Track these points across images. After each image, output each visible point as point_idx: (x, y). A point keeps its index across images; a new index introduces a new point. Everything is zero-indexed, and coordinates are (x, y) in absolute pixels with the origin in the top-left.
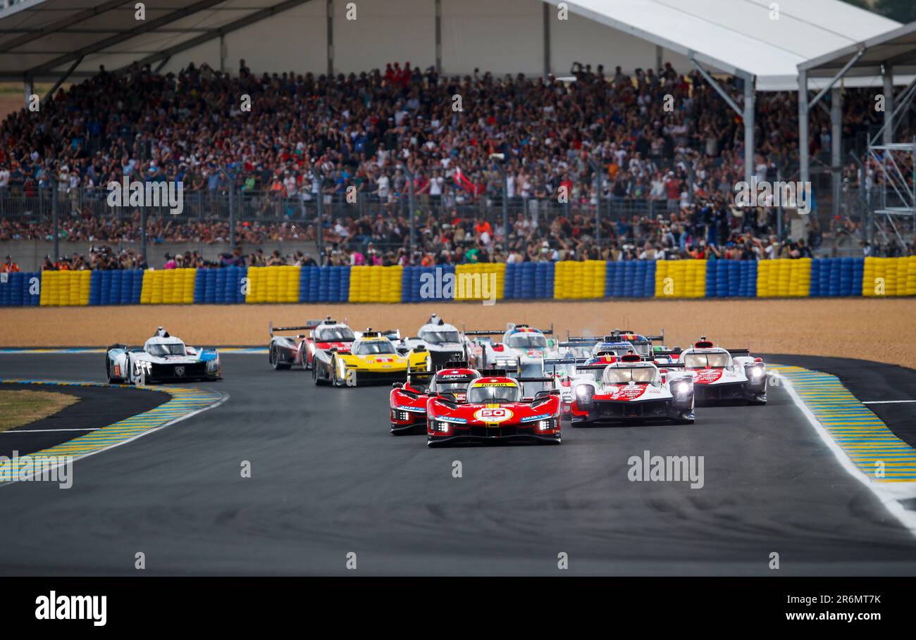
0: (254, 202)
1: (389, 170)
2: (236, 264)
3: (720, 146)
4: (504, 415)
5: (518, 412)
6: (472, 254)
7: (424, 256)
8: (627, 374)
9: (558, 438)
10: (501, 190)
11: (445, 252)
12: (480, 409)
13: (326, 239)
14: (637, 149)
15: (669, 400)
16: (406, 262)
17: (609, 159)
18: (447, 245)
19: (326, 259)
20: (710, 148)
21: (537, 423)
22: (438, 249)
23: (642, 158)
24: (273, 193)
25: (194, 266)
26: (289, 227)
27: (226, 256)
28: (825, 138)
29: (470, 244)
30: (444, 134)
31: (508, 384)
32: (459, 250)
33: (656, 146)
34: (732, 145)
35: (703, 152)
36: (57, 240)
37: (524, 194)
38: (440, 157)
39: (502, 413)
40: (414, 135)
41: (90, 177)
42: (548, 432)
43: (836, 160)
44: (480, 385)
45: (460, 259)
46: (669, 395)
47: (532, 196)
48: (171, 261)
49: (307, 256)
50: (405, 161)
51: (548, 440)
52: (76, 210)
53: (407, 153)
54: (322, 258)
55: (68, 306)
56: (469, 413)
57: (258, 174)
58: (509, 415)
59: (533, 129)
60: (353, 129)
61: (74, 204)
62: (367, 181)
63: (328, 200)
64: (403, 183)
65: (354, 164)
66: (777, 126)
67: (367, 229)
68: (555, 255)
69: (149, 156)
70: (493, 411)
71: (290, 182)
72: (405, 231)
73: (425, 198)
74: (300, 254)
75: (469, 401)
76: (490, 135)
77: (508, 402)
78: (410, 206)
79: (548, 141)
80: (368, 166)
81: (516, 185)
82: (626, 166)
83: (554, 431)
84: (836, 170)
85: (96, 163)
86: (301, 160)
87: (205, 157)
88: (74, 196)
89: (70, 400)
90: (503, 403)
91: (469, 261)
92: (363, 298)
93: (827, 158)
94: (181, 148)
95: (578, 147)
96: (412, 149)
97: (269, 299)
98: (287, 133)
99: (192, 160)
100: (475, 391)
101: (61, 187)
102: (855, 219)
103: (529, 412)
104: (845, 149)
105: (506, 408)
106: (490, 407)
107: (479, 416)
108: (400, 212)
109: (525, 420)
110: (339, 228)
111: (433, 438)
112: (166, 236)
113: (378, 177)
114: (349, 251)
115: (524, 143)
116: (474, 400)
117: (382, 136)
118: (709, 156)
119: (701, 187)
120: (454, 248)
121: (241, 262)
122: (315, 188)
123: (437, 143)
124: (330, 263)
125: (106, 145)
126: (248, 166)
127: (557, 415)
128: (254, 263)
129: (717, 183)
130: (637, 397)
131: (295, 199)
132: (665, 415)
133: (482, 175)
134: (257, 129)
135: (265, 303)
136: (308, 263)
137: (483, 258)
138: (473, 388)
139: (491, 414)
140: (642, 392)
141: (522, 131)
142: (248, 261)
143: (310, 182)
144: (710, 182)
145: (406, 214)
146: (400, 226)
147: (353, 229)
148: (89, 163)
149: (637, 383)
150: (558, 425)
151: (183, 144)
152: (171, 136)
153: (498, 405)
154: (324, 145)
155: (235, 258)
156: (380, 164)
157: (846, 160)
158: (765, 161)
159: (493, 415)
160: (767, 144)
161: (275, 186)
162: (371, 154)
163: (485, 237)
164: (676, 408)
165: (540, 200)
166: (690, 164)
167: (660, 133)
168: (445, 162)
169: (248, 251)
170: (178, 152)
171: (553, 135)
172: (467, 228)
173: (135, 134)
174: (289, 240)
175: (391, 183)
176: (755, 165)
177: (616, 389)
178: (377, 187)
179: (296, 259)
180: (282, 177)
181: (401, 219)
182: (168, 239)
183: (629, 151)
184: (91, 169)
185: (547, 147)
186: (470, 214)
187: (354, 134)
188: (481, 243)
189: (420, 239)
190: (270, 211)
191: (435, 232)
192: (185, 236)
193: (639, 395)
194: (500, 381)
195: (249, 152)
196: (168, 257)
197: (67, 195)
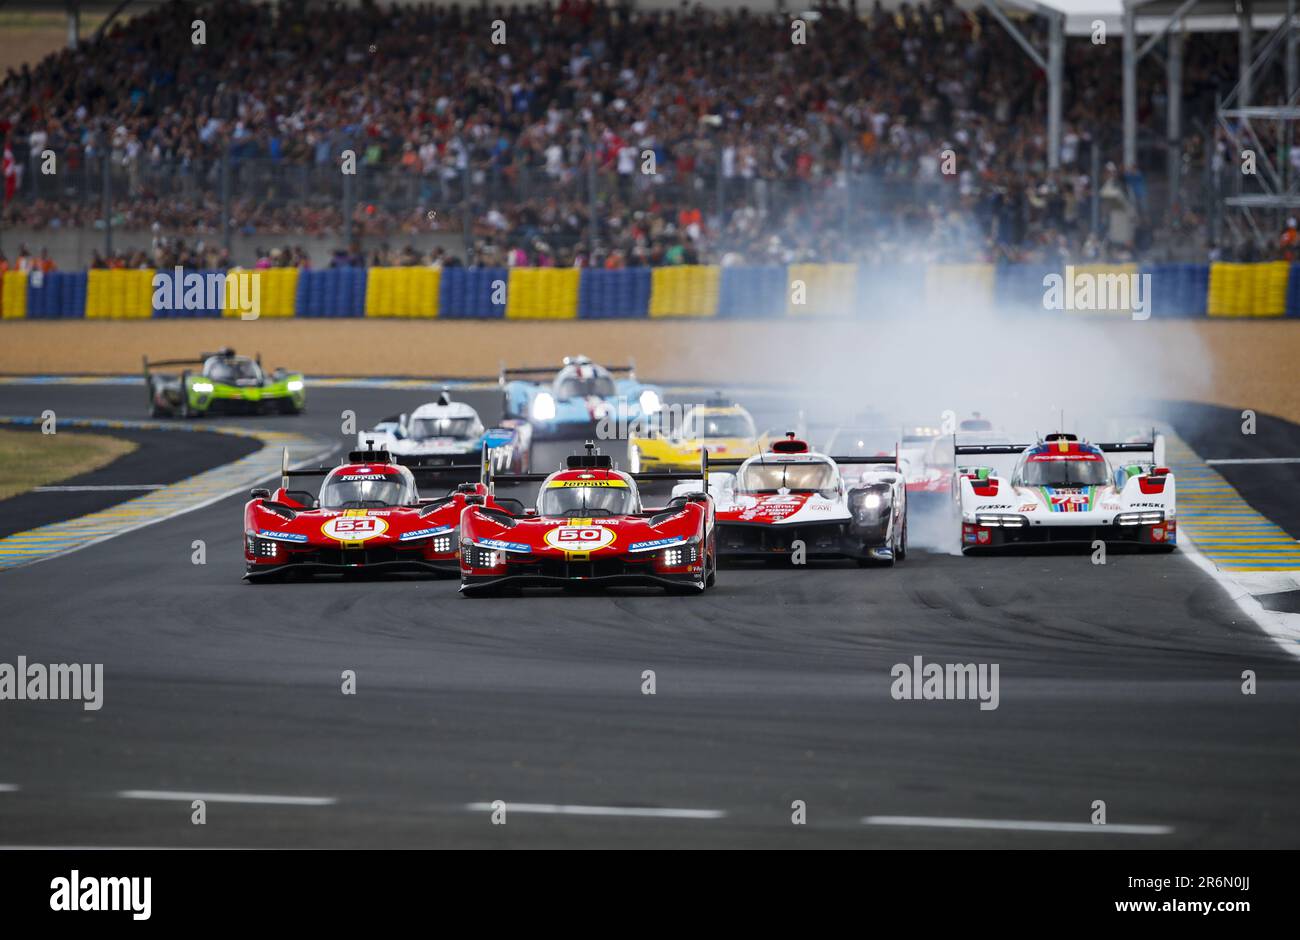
0: (379, 180)
1: (561, 138)
2: (353, 263)
3: (1015, 110)
4: (598, 539)
5: (625, 534)
6: (675, 253)
7: (609, 255)
8: (778, 474)
9: (697, 580)
10: (715, 165)
11: (639, 251)
12: (555, 526)
13: (476, 231)
14: (902, 112)
15: (845, 522)
16: (585, 264)
17: (864, 126)
18: (641, 240)
19: (476, 259)
20: (1001, 113)
21: (660, 553)
22: (629, 247)
23: (909, 124)
24: (405, 168)
25: (296, 265)
26: (425, 215)
27: (340, 254)
28: (1158, 100)
29: (671, 241)
30: (639, 90)
31: (613, 483)
32: (657, 249)
33: (928, 109)
34: (1031, 109)
35: (992, 118)
36: (109, 230)
37: (747, 173)
38: (633, 121)
39: (596, 535)
40: (597, 89)
41: (156, 141)
42: (679, 570)
43: (1174, 129)
44: (560, 484)
45: (659, 261)
46: (846, 514)
47: (757, 175)
48: (264, 260)
49: (450, 253)
50: (584, 125)
51: (677, 585)
52: (135, 187)
53: (587, 115)
54: (470, 258)
55: (125, 319)
56: (537, 534)
57: (383, 140)
58: (607, 538)
59: (761, 84)
60: (514, 81)
61: (134, 180)
62: (532, 152)
63: (479, 177)
64: (582, 156)
65: (513, 129)
66: (1094, 84)
67: (533, 218)
68: (789, 255)
69: (235, 116)
70: (579, 532)
71: (428, 151)
72: (584, 221)
73: (612, 178)
74: (440, 251)
75: (541, 511)
76: (701, 92)
77: (610, 514)
78: (592, 186)
79: (780, 101)
80: (535, 131)
81: (737, 160)
82: (886, 136)
83: (690, 569)
84: (1174, 143)
85: (163, 122)
86: (443, 123)
87: (311, 116)
88: (132, 169)
89: (126, 447)
90: (600, 517)
91: (670, 263)
92: (526, 313)
93: (1161, 127)
94: (278, 105)
95: (820, 108)
96: (595, 110)
97: (399, 311)
98: (424, 86)
99: (296, 122)
100: (551, 493)
101: (116, 156)
102: (1199, 211)
103: (644, 534)
104: (1187, 114)
105: (604, 526)
106: (576, 523)
107: (552, 540)
108: (578, 195)
109: (637, 548)
110: (494, 217)
111: (470, 580)
112: (258, 224)
113: (547, 146)
114: (508, 247)
115: (748, 103)
116: (549, 512)
117: (554, 91)
118: (1000, 124)
119: (989, 166)
120: (650, 244)
121: (359, 262)
122: (462, 162)
123: (630, 102)
124: (481, 265)
125: (177, 100)
126: (372, 132)
127: (698, 538)
128: (377, 263)
129: (1010, 160)
130: (786, 516)
131: (433, 176)
132: (836, 549)
133: (691, 146)
134: (383, 80)
135: (391, 317)
136: (451, 264)
137: (690, 259)
138: (548, 490)
139: (575, 536)
140: (797, 508)
141: (744, 86)
142: (369, 260)
143: (455, 153)
144: (1002, 158)
145: (586, 199)
146: (578, 215)
147: (512, 217)
148: (154, 124)
149: (793, 492)
150: (698, 558)
151: (280, 98)
152: (266, 88)
153: (590, 520)
154: (474, 102)
155: (352, 256)
156: (552, 128)
157: (1187, 130)
158: (1075, 131)
159: (579, 539)
160: (1079, 109)
161: (408, 159)
162: (539, 116)
163: (694, 230)
164: (856, 538)
165: (769, 181)
166: (972, 134)
167: (933, 91)
168: (639, 127)
169: (369, 247)
170: (275, 111)
171: (786, 91)
172: (669, 217)
173: (217, 84)
174: (425, 231)
175: (565, 155)
176: (1061, 136)
177: (752, 502)
178: (544, 161)
179: (434, 258)
180: (416, 147)
181: (578, 205)
182: (262, 230)
183: (891, 115)
184: (157, 132)
185: (779, 110)
186: (673, 198)
187: (516, 88)
188: (689, 239)
189: (605, 233)
190: (400, 192)
191: (625, 222)
192: (284, 224)
193: (790, 514)
194: (598, 477)
195: (372, 111)
196: (260, 254)
197: (124, 168)
